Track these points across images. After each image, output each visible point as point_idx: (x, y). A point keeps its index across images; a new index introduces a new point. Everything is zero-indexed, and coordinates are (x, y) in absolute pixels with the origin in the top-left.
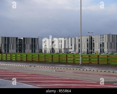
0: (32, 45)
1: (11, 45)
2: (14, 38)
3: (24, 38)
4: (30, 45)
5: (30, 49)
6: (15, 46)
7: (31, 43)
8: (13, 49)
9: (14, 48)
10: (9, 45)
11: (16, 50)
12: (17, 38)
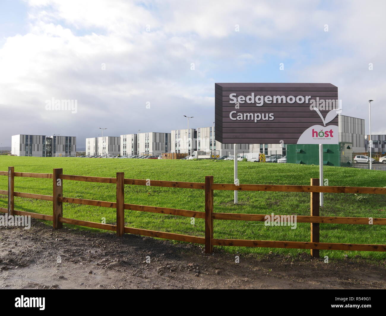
0: (66, 146)
1: (36, 145)
2: (40, 136)
3: (55, 137)
4: (63, 145)
5: (63, 151)
6: (41, 146)
7: (64, 143)
8: (38, 150)
9: (40, 150)
10: (33, 145)
11: (42, 152)
12: (44, 137)
